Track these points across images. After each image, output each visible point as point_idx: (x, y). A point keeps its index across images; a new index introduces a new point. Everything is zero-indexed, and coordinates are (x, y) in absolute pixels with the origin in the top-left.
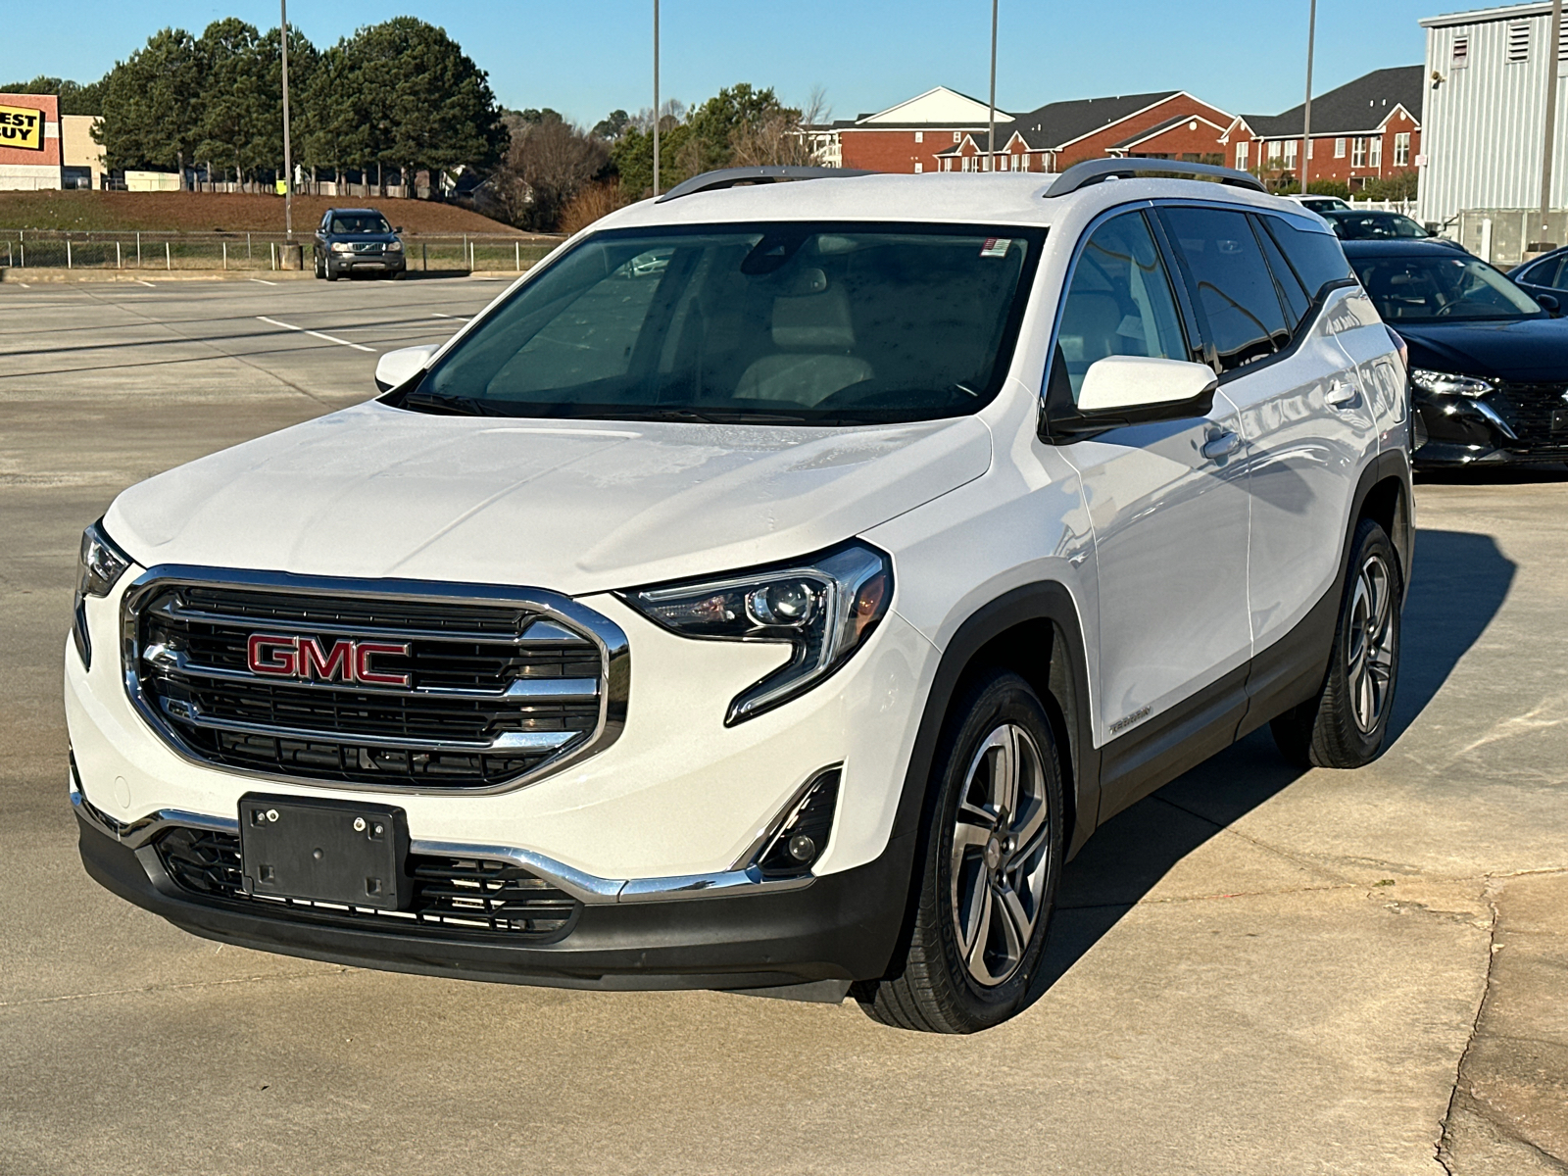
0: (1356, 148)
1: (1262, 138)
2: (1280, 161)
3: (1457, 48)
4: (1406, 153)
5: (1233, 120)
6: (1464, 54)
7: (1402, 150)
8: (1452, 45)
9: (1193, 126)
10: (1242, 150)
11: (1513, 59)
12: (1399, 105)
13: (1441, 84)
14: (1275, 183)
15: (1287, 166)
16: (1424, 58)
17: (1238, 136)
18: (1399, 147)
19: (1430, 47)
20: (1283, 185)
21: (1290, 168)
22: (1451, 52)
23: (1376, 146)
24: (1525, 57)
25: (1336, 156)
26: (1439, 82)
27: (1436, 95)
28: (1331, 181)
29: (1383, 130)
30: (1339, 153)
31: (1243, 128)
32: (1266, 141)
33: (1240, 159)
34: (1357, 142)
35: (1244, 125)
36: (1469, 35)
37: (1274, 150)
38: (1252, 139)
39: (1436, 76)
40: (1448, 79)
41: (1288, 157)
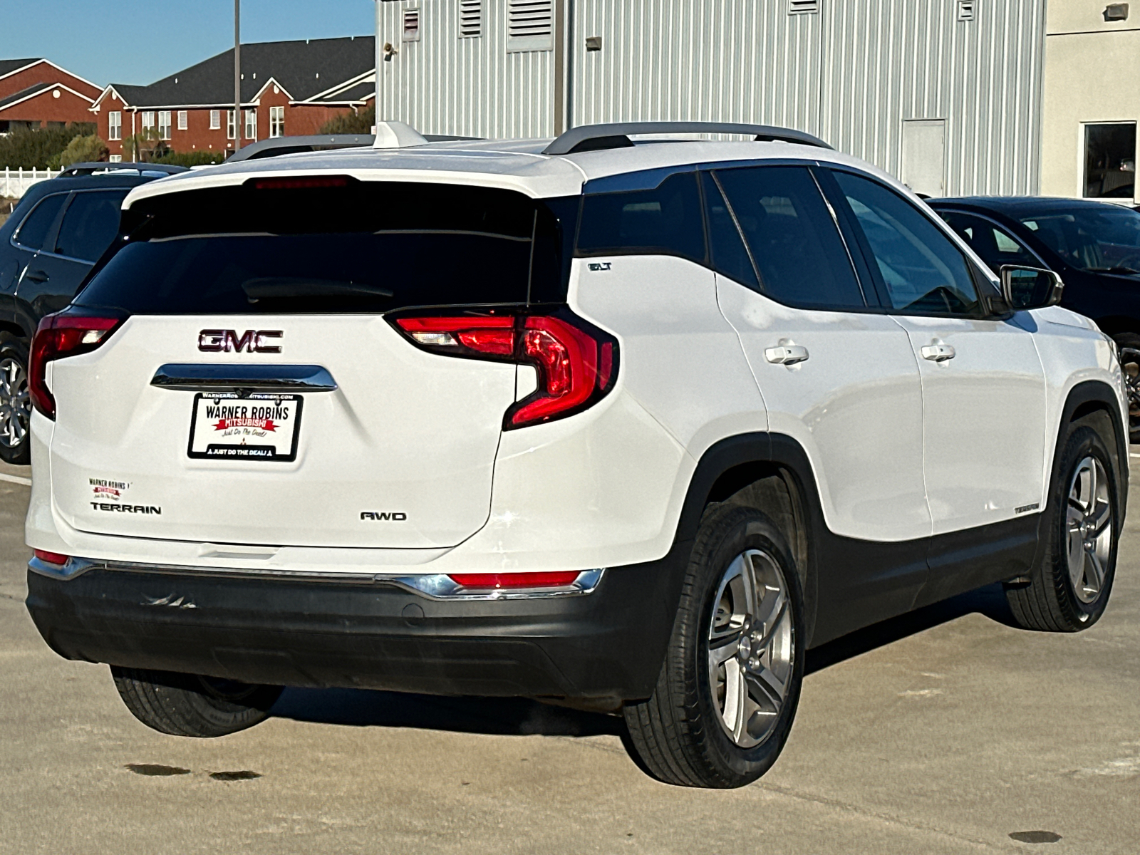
0: (231, 121)
1: (135, 108)
2: (155, 131)
3: (407, 21)
4: (281, 126)
5: (102, 92)
6: (416, 27)
7: (278, 122)
8: (401, 18)
9: (57, 94)
10: (115, 119)
11: (466, 33)
12: (272, 79)
13: (393, 56)
14: (151, 153)
15: (163, 136)
16: (375, 29)
17: (109, 105)
18: (274, 120)
19: (380, 20)
20: (159, 156)
21: (165, 139)
22: (401, 25)
23: (251, 118)
24: (478, 32)
25: (212, 128)
26: (391, 54)
27: (389, 66)
28: (208, 152)
29: (257, 103)
30: (215, 125)
31: (114, 97)
32: (139, 110)
33: (113, 128)
34: (232, 114)
35: (115, 95)
36: (420, 9)
37: (148, 120)
38: (125, 108)
39: (389, 47)
40: (400, 51)
41: (163, 127)
